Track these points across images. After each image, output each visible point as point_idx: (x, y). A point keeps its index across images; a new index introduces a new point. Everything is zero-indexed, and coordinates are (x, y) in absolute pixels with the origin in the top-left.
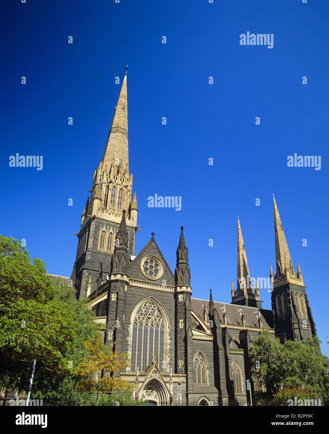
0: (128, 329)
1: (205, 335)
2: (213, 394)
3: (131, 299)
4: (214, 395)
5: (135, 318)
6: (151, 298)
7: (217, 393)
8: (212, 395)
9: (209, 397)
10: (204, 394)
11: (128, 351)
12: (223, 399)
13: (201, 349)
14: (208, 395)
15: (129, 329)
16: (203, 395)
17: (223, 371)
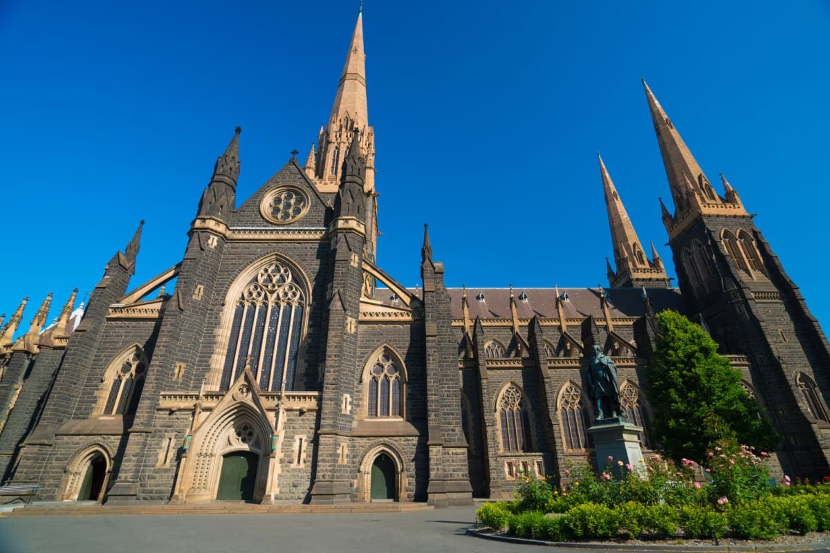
0: (219, 314)
1: (400, 311)
2: (411, 438)
3: (234, 261)
4: (413, 440)
5: (240, 296)
6: (276, 255)
7: (415, 436)
8: (408, 440)
9: (399, 444)
10: (385, 438)
11: (213, 353)
12: (430, 449)
13: (390, 341)
14: (396, 441)
15: (221, 315)
16: (381, 439)
17: (435, 384)
